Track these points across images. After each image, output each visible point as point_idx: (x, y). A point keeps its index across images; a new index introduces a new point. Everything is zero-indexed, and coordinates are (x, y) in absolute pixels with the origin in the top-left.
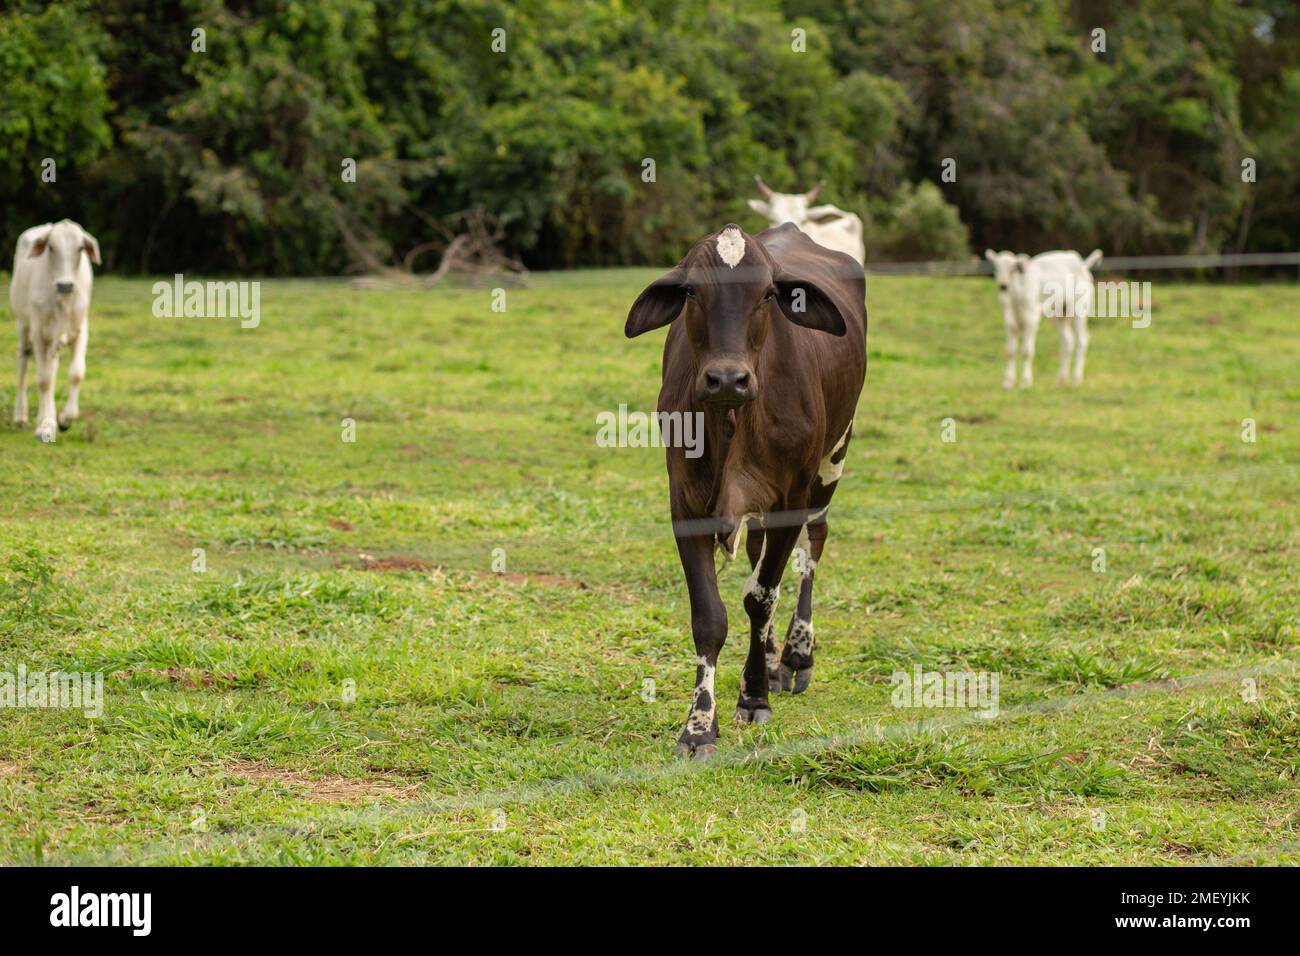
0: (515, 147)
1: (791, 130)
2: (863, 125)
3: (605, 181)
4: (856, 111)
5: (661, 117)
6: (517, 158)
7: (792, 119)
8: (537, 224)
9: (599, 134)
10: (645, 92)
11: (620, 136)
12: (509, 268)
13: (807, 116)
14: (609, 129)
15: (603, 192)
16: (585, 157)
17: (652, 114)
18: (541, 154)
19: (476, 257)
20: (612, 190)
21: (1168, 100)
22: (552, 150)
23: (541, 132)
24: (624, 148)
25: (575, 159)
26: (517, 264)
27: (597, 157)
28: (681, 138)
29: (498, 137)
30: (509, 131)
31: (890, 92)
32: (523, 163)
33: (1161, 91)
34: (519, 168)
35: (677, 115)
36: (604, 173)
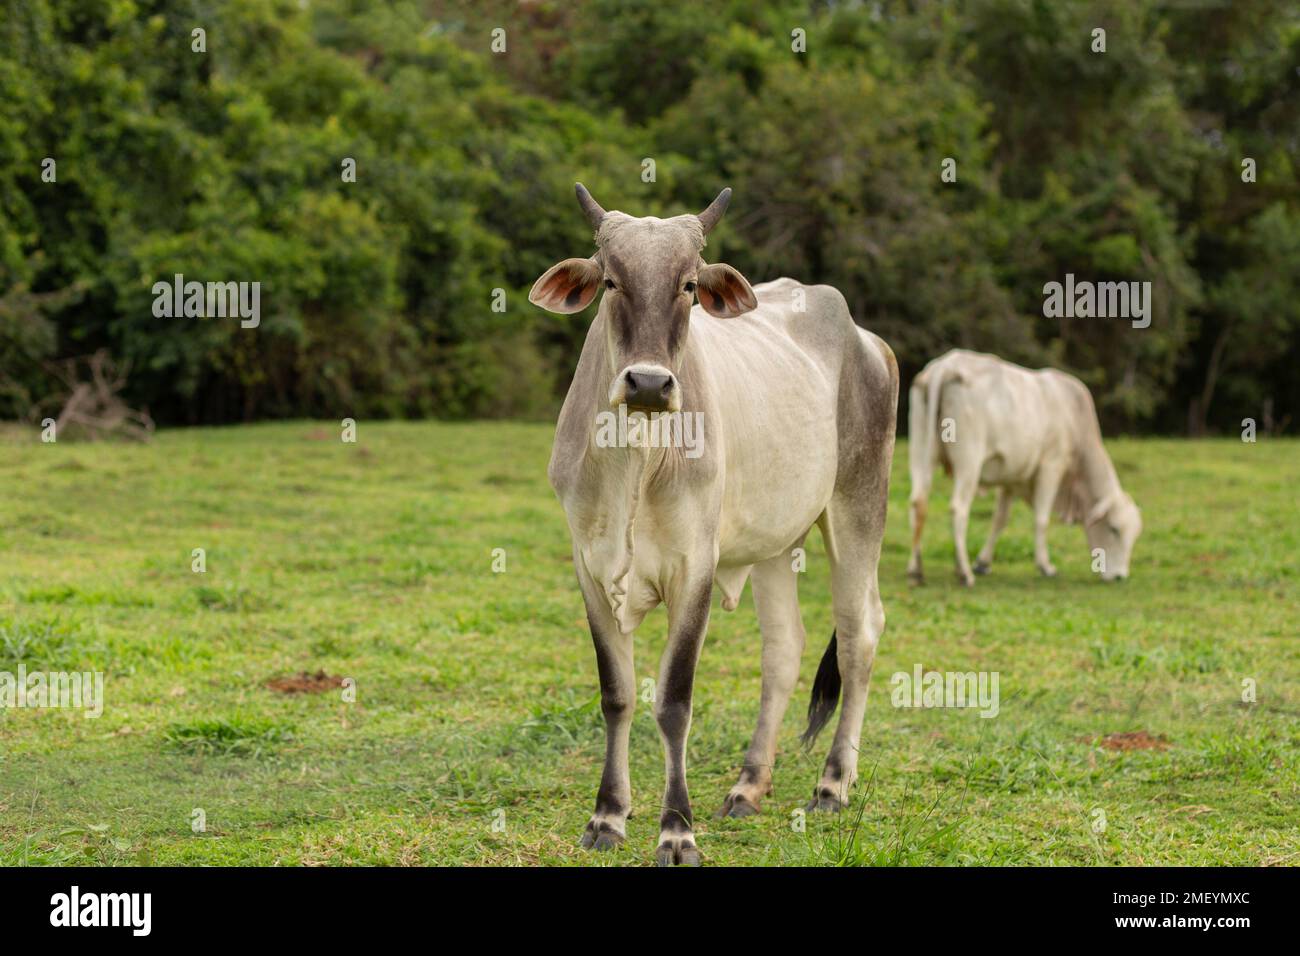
3: (274, 321)
5: (346, 252)
8: (195, 369)
9: (269, 267)
10: (334, 223)
11: (297, 270)
12: (132, 421)
14: (282, 262)
15: (272, 333)
17: (337, 247)
19: (100, 409)
20: (281, 330)
23: (196, 264)
24: (300, 283)
26: (144, 417)
28: (367, 275)
29: (147, 267)
30: (157, 260)
33: (1084, 230)
35: (367, 249)
36: (273, 311)
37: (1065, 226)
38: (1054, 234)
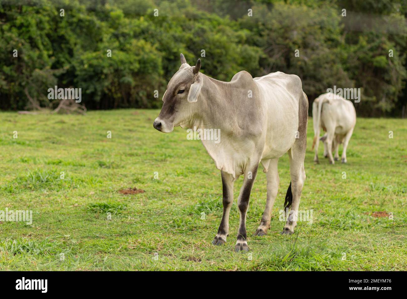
0: (91, 66)
1: (215, 64)
2: (246, 63)
3: (124, 79)
4: (244, 58)
5: (146, 56)
6: (92, 69)
7: (216, 60)
8: (99, 93)
9: (122, 62)
10: (143, 48)
11: (131, 63)
13: (221, 59)
14: (126, 61)
15: (123, 82)
16: (116, 70)
17: (143, 55)
18: (100, 68)
20: (126, 81)
21: (374, 57)
22: (104, 67)
23: (100, 61)
24: (132, 67)
25: (112, 71)
27: (121, 70)
28: (152, 64)
29: (85, 62)
30: (89, 60)
31: (257, 52)
32: (94, 71)
33: (371, 54)
34: (92, 74)
35: (152, 56)
36: (124, 76)
37: (365, 53)
38: (361, 55)
